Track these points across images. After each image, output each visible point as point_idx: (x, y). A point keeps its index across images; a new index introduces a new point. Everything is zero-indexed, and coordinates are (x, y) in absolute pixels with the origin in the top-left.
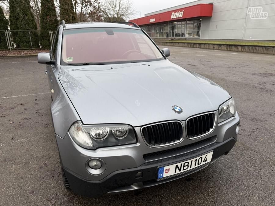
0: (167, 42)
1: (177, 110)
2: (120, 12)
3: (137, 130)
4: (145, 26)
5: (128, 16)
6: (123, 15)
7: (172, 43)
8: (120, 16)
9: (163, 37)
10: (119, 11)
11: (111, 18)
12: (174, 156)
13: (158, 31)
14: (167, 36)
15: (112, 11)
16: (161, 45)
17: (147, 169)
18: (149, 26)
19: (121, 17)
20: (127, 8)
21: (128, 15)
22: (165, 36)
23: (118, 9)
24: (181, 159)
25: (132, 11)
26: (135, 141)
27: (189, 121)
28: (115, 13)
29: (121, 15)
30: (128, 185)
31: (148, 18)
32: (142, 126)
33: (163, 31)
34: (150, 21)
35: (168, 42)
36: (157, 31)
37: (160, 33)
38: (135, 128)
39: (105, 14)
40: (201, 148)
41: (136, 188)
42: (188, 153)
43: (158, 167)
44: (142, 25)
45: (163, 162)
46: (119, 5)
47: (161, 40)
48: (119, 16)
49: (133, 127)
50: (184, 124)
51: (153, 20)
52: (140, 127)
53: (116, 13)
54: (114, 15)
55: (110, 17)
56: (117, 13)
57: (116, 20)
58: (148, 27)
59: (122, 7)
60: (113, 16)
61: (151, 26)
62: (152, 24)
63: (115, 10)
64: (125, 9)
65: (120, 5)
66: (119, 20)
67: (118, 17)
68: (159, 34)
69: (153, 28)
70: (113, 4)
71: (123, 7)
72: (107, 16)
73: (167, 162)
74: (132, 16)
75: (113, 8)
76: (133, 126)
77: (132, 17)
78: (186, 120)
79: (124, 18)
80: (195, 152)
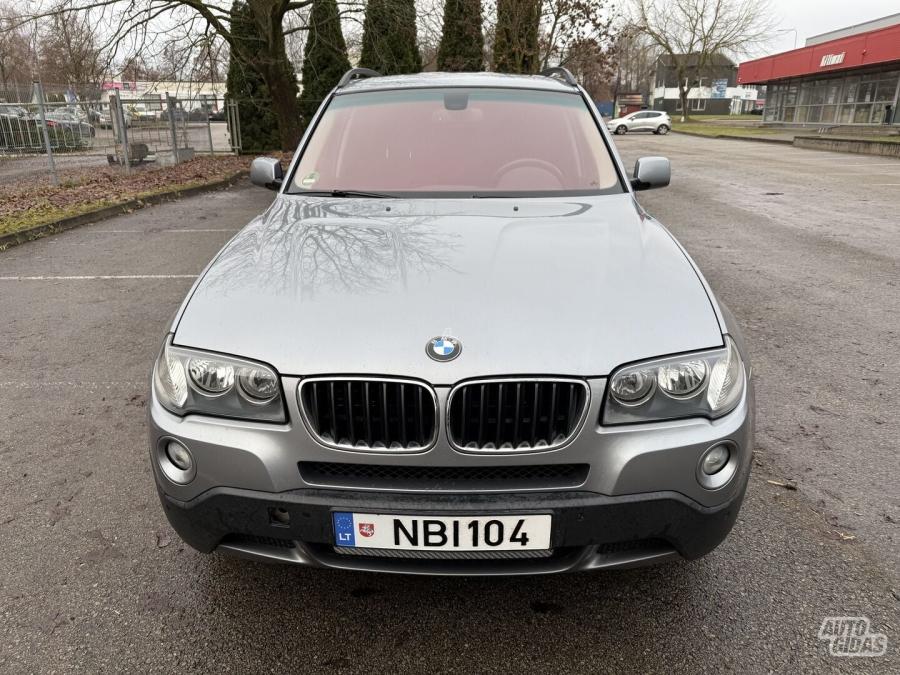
0: (870, 143)
1: (439, 350)
2: (716, 33)
3: (290, 385)
4: (802, 82)
5: (743, 48)
6: (726, 44)
7: (892, 147)
8: (715, 48)
9: (870, 124)
10: (712, 28)
11: (679, 55)
12: (403, 493)
13: (850, 100)
14: (887, 120)
15: (687, 32)
16: (844, 152)
17: (300, 504)
18: (817, 82)
19: (719, 50)
20: (747, 19)
21: (743, 44)
22: (877, 119)
23: (708, 24)
24: (416, 506)
25: (761, 30)
26: (281, 416)
27: (465, 390)
28: (696, 38)
29: (717, 44)
30: (286, 546)
31: (815, 50)
32: (302, 377)
33: (872, 99)
34: (823, 64)
35: (877, 142)
36: (846, 100)
37: (858, 108)
38: (283, 378)
39: (661, 44)
40: (512, 494)
41: (300, 560)
42: (454, 494)
43: (334, 509)
44: (790, 78)
45: (356, 499)
46: (718, 10)
47: (852, 135)
48: (712, 47)
49: (280, 376)
50: (442, 399)
51: (835, 57)
52: (298, 379)
53: (701, 39)
54: (692, 45)
55: (676, 51)
56: (705, 39)
57: (696, 64)
58: (814, 84)
59: (726, 17)
60: (687, 49)
61: (823, 82)
62: (830, 72)
63: (699, 27)
64: (735, 24)
65: (721, 11)
66: (708, 62)
67: (705, 53)
68: (853, 110)
69: (834, 90)
70: (696, 8)
71: (731, 14)
72: (669, 49)
73: (366, 504)
74: (762, 45)
75: (694, 22)
76: (281, 372)
77: (758, 49)
78: (451, 386)
79: (728, 53)
80: (483, 497)
